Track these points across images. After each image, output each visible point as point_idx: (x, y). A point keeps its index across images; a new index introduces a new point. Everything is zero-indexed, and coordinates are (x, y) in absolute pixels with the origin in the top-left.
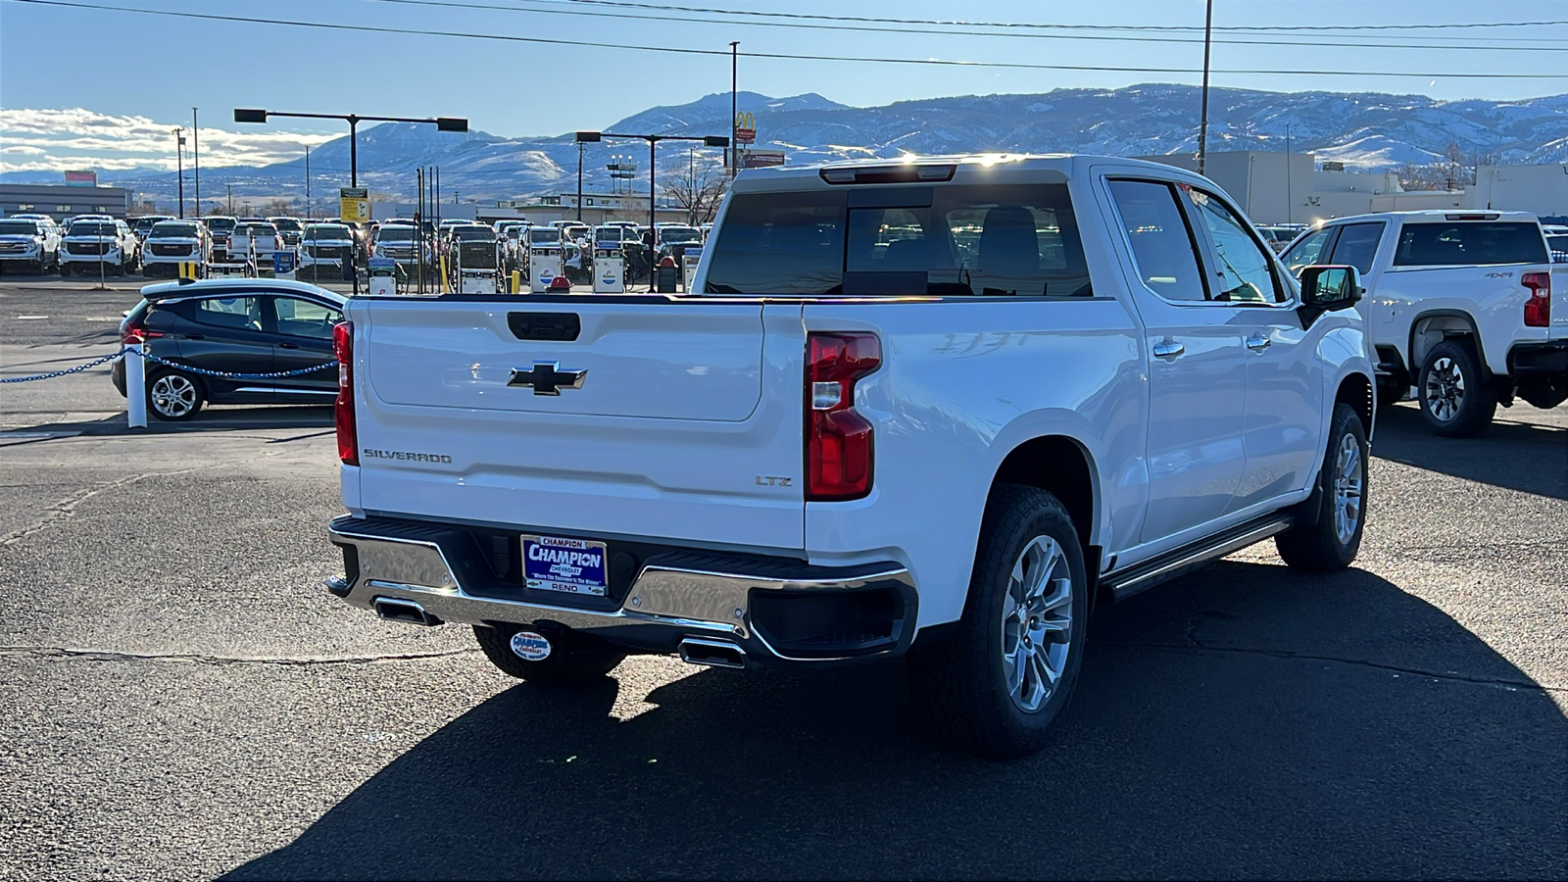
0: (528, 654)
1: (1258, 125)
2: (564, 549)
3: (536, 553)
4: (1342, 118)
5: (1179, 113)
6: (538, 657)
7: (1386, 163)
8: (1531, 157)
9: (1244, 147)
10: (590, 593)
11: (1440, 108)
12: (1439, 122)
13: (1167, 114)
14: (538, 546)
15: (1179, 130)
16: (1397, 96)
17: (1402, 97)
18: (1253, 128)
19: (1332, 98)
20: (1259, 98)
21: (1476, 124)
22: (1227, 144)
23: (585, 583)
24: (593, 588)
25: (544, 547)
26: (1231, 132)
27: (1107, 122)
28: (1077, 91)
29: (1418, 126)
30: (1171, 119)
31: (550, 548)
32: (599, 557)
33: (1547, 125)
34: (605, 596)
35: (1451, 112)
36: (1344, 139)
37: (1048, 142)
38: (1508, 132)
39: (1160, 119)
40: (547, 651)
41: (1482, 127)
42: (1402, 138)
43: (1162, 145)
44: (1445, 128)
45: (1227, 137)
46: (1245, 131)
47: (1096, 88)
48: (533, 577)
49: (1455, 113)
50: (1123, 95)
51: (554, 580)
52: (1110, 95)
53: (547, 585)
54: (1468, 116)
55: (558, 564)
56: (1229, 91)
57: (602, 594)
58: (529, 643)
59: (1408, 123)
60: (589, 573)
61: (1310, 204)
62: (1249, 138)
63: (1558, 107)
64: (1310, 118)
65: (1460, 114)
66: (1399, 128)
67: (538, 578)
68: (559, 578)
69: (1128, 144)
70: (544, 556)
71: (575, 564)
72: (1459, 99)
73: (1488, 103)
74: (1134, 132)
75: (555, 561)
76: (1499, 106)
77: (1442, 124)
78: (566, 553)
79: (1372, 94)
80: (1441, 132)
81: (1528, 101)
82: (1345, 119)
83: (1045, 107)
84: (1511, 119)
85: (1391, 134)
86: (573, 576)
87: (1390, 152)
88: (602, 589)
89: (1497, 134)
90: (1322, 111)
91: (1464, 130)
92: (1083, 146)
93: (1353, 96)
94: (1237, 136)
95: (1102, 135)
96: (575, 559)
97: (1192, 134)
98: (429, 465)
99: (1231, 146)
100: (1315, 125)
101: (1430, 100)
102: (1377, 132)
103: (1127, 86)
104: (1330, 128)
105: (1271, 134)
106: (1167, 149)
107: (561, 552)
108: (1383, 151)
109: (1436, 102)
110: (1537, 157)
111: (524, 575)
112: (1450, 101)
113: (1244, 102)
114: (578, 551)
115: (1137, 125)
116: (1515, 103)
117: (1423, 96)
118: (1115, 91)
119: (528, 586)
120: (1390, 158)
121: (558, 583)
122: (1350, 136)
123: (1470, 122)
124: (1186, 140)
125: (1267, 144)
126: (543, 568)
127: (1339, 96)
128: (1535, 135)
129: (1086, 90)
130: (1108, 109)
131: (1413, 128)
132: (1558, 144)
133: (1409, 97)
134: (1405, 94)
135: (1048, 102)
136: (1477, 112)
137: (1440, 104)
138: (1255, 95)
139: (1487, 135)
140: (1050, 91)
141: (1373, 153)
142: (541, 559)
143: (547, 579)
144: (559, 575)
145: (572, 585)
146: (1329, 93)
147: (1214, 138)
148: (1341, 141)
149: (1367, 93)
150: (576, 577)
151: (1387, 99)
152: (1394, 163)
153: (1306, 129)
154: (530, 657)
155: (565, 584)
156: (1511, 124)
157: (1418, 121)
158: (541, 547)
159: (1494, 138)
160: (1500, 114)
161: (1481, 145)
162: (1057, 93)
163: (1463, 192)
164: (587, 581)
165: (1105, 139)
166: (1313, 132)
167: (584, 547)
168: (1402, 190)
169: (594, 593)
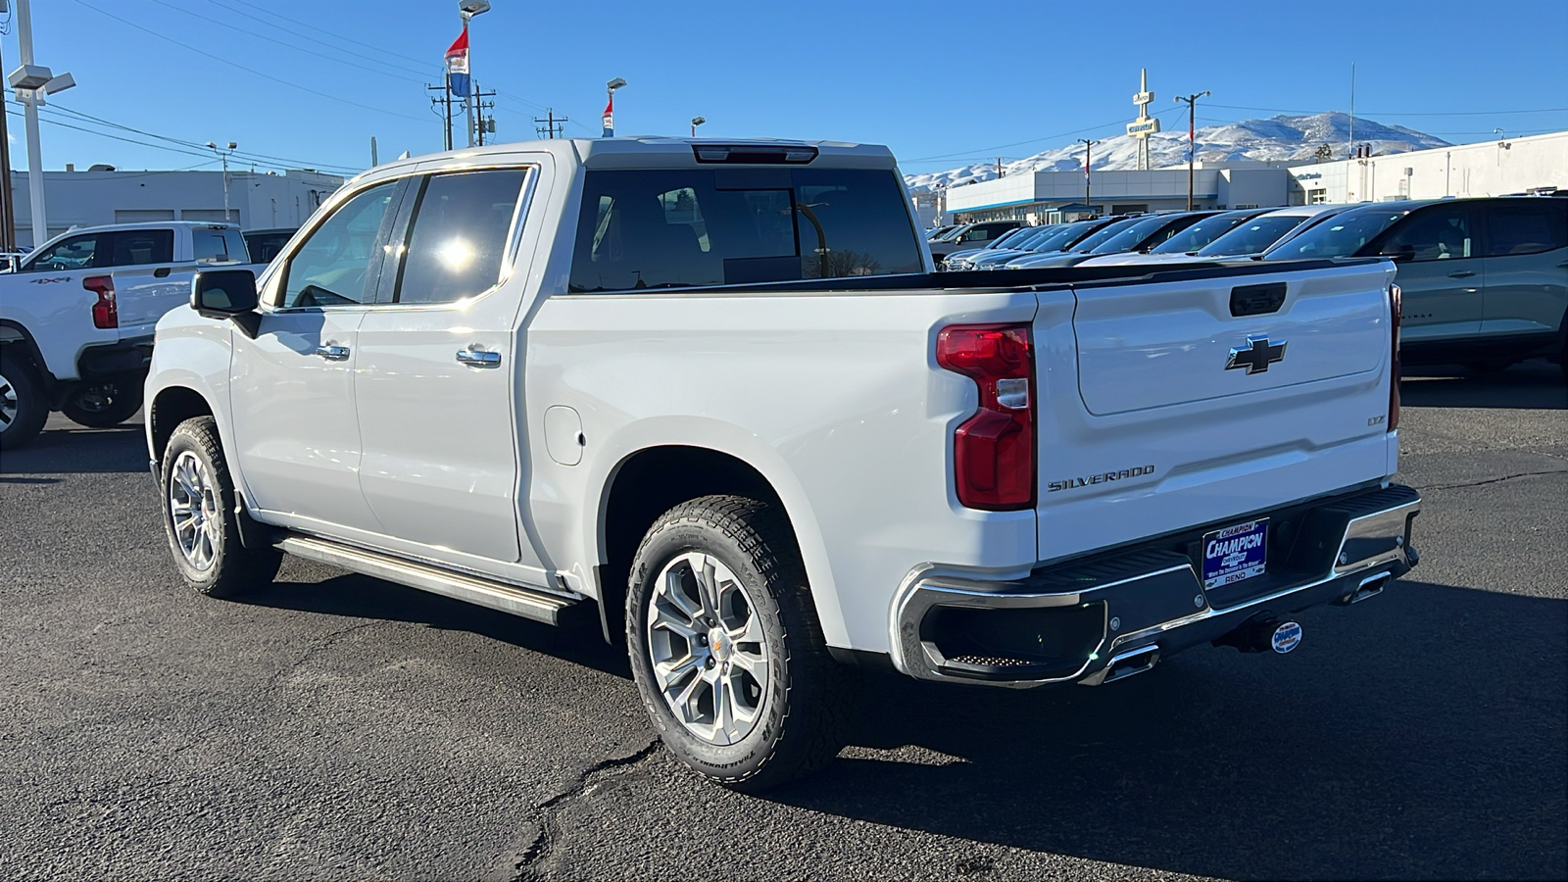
3: (1213, 550)
10: (1255, 574)
14: (1215, 541)
23: (1249, 566)
24: (1256, 568)
57: (1264, 571)
58: (1286, 635)
68: (1228, 570)
88: (1263, 566)
98: (1126, 482)
145: (1240, 573)
155: (1234, 574)
158: (1218, 542)
167: (1253, 528)
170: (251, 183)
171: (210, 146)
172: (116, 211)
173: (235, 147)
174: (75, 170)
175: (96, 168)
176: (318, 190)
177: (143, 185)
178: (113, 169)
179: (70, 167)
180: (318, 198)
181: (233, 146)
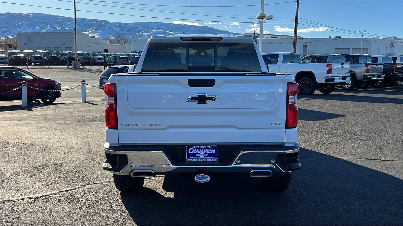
0: (201, 181)
1: (65, 26)
2: (202, 149)
3: (191, 151)
4: (87, 25)
5: (44, 21)
6: (205, 181)
7: (99, 37)
8: (132, 37)
9: (62, 31)
10: (211, 161)
11: (110, 24)
12: (111, 27)
13: (40, 21)
14: (192, 149)
15: (44, 26)
16: (100, 20)
17: (101, 20)
18: (64, 26)
19: (84, 20)
20: (65, 18)
21: (119, 28)
22: (57, 30)
23: (209, 158)
24: (212, 159)
25: (194, 149)
26: (58, 27)
27: (23, 22)
28: (14, 13)
29: (106, 28)
30: (42, 23)
31: (196, 149)
32: (215, 150)
33: (135, 29)
34: (217, 161)
35: (113, 25)
36: (88, 30)
37: (6, 27)
38: (127, 30)
39: (39, 22)
40: (209, 179)
41: (121, 29)
42: (102, 31)
43: (40, 30)
44: (112, 29)
45: (58, 28)
46: (62, 27)
47: (20, 13)
48: (190, 158)
49: (114, 25)
50: (27, 15)
51: (198, 158)
52: (24, 15)
53: (195, 160)
54: (117, 26)
55: (200, 153)
56: (57, 16)
57: (216, 161)
58: (202, 177)
59: (103, 27)
60: (210, 155)
61: (89, 47)
62: (63, 29)
63: (137, 25)
64: (79, 25)
65: (115, 25)
66: (101, 28)
67: (191, 158)
68: (199, 158)
69: (30, 29)
70: (194, 151)
71: (206, 153)
72: (115, 22)
73: (122, 23)
74: (31, 26)
75: (198, 153)
76: (124, 24)
77: (112, 28)
78: (203, 150)
79: (94, 19)
80: (111, 30)
81: (131, 23)
82: (88, 25)
83: (5, 17)
84: (127, 27)
85: (99, 30)
86: (204, 157)
87: (100, 34)
88: (216, 159)
89: (124, 31)
90: (82, 23)
91: (117, 29)
92: (17, 29)
93: (89, 20)
94: (60, 28)
95: (22, 26)
96: (206, 151)
97: (48, 27)
98: (151, 127)
99: (59, 31)
100: (80, 26)
101: (108, 22)
102: (96, 29)
103: (28, 13)
104: (84, 27)
105: (69, 28)
106: (41, 31)
107: (201, 150)
108: (98, 34)
109: (109, 22)
110: (134, 37)
111: (186, 158)
112: (113, 22)
113: (61, 19)
114: (207, 149)
115: (32, 24)
116: (128, 23)
117: (106, 21)
118: (25, 14)
119: (188, 161)
120: (100, 36)
121: (200, 159)
122: (89, 30)
123: (118, 27)
124: (46, 28)
125: (68, 30)
126: (194, 155)
127: (86, 19)
128: (133, 31)
129: (16, 13)
130: (23, 19)
131: (105, 29)
132: (138, 34)
133: (103, 21)
134: (102, 20)
135: (5, 16)
136: (120, 25)
137: (111, 23)
138: (64, 18)
139: (122, 31)
140: (6, 13)
141: (95, 34)
142: (193, 153)
143: (195, 158)
144: (199, 157)
145: (204, 159)
146: (83, 18)
147: (54, 28)
148: (87, 31)
149: (93, 19)
150: (206, 157)
151: (98, 21)
152: (101, 37)
153: (78, 27)
154: (202, 182)
155: (202, 159)
156: (127, 29)
157: (106, 27)
158: (193, 149)
159: (124, 32)
160: (125, 26)
161: (121, 33)
162: (8, 14)
163: (125, 45)
164: (210, 157)
165: (23, 27)
166: (80, 28)
167: (210, 147)
168: (110, 44)
169: (213, 161)
170: (373, 41)
171: (359, 31)
172: (335, 49)
173: (366, 31)
174: (331, 38)
175: (336, 37)
176: (394, 43)
177: (343, 42)
178: (340, 37)
179: (330, 37)
180: (393, 45)
181: (365, 31)
